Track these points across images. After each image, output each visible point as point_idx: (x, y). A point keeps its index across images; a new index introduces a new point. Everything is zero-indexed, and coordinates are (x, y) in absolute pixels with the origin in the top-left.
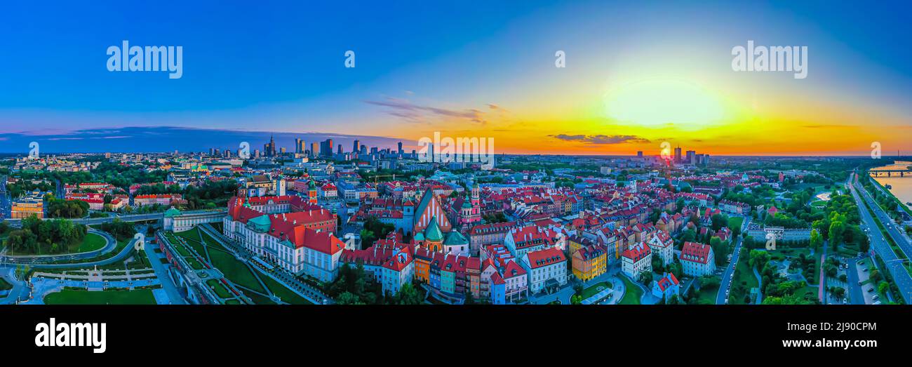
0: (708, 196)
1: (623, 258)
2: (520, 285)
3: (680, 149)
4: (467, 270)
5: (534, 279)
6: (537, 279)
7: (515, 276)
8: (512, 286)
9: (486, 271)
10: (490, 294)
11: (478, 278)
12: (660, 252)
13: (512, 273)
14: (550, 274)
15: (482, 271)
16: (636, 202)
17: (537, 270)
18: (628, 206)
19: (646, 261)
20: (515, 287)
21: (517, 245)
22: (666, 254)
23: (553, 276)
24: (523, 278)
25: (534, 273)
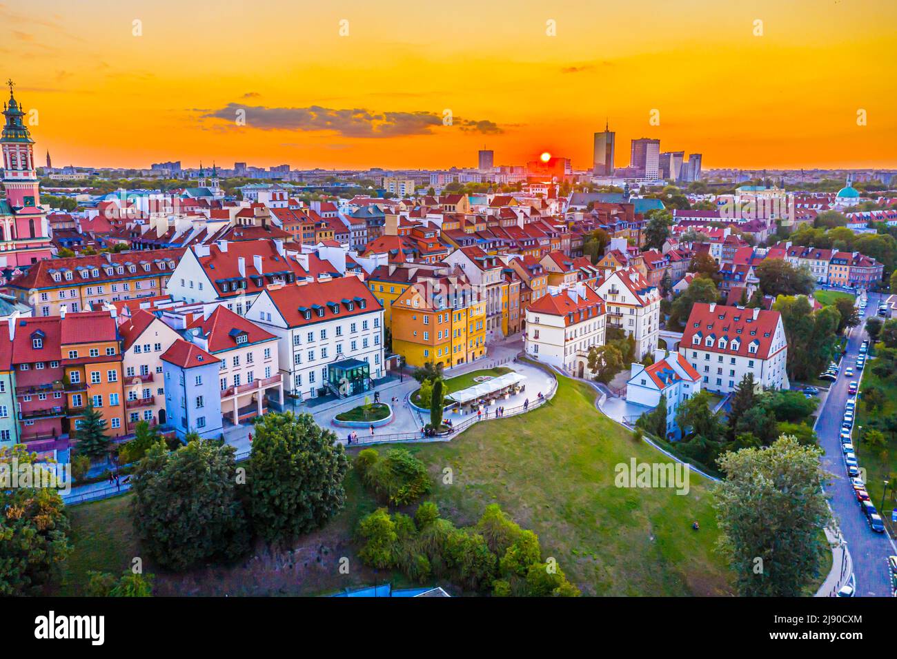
0: (727, 232)
1: (531, 317)
2: (259, 374)
3: (610, 135)
4: (65, 353)
5: (297, 360)
6: (304, 358)
7: (242, 345)
8: (237, 377)
9: (140, 342)
10: (162, 413)
11: (114, 367)
12: (624, 322)
13: (233, 338)
14: (339, 348)
15: (124, 348)
16: (534, 211)
17: (302, 332)
18: (516, 217)
19: (592, 332)
20: (244, 381)
21: (218, 286)
22: (643, 328)
23: (347, 354)
24: (267, 351)
25: (297, 340)
